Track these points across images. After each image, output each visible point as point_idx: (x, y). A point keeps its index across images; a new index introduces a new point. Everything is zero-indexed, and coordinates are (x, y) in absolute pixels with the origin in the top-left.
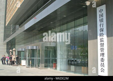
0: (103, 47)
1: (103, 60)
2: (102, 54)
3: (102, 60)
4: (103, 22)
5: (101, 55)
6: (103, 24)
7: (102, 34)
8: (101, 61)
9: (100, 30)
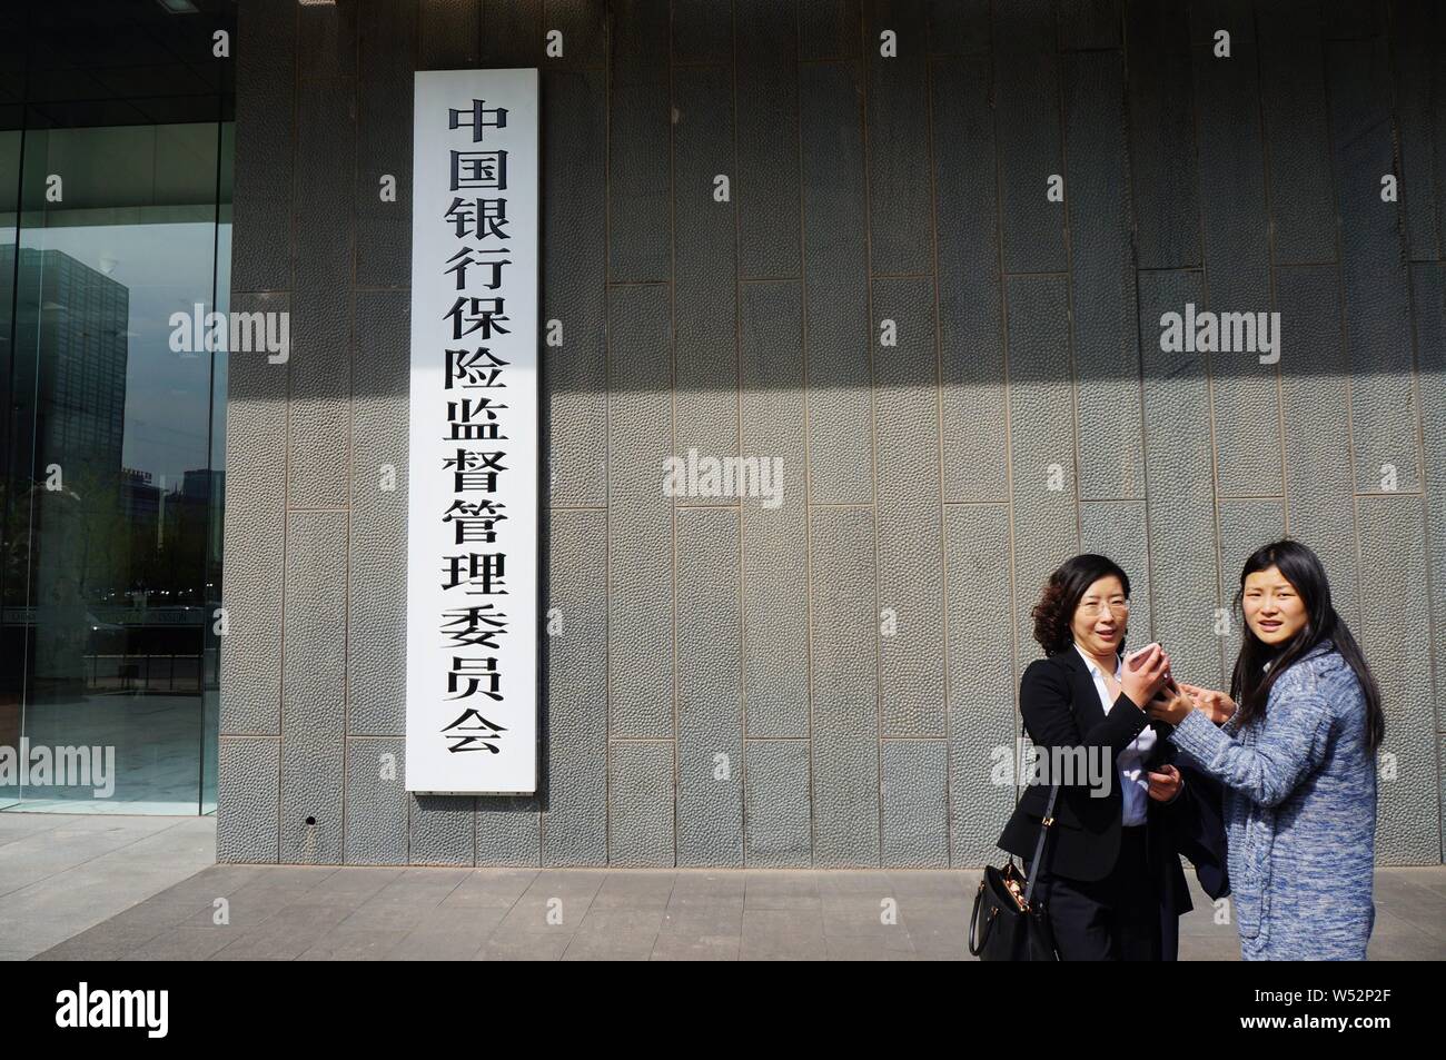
0: (494, 498)
1: (482, 626)
2: (465, 564)
3: (466, 625)
4: (502, 236)
5: (455, 570)
6: (498, 258)
7: (484, 359)
8: (448, 640)
9: (456, 312)
